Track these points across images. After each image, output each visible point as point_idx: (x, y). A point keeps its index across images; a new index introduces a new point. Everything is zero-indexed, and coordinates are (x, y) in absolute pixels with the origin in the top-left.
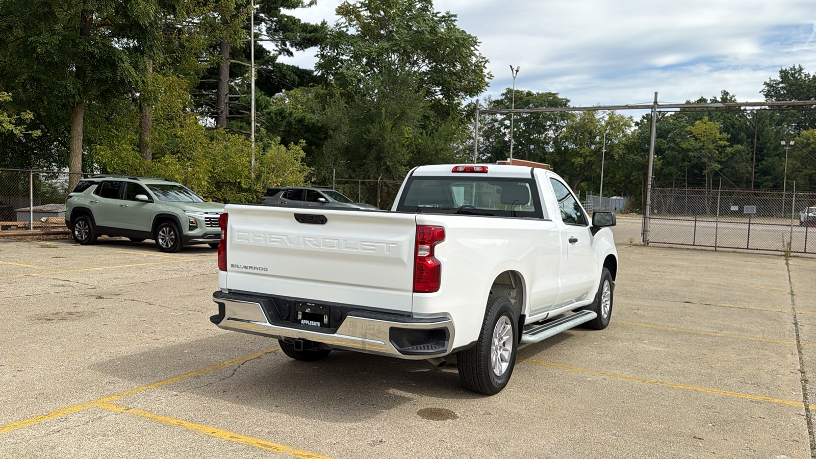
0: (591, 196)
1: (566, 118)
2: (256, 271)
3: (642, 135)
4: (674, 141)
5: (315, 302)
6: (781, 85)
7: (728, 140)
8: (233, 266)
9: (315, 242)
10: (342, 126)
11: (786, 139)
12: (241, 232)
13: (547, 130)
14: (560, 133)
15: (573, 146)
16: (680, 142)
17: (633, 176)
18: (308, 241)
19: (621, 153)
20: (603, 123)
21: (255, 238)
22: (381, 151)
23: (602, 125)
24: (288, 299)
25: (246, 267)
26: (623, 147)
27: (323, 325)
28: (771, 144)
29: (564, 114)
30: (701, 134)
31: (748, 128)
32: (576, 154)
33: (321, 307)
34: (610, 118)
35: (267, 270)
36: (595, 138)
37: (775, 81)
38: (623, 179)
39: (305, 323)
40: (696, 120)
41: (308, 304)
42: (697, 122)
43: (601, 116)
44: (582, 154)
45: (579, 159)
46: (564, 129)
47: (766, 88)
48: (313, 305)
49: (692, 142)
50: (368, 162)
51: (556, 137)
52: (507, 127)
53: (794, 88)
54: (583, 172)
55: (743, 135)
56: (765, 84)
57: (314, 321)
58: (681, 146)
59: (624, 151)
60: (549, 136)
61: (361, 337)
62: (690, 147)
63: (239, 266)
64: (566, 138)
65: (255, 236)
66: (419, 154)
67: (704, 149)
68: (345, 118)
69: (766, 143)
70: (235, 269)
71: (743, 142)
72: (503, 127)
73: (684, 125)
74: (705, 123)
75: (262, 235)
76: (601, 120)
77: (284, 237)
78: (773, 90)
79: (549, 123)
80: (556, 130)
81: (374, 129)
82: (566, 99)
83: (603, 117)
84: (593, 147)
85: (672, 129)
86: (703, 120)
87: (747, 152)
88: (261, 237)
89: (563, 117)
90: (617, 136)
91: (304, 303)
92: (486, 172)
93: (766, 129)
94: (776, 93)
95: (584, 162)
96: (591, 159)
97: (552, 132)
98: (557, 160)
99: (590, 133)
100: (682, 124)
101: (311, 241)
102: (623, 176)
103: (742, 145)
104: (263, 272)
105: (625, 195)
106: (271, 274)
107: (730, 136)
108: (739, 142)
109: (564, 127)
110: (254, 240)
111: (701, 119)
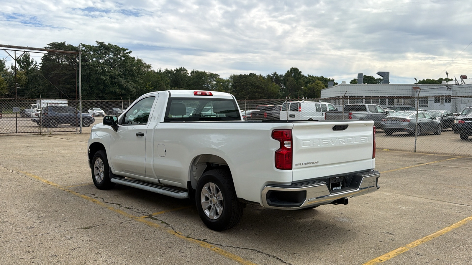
2: (311, 165)
8: (297, 165)
9: (344, 141)
12: (305, 141)
18: (341, 140)
21: (314, 143)
27: (342, 187)
35: (318, 162)
39: (334, 189)
41: (336, 178)
48: (339, 177)
63: (301, 164)
65: (314, 142)
70: (298, 167)
75: (318, 140)
88: (317, 142)
92: (212, 96)
104: (316, 164)
110: (313, 145)
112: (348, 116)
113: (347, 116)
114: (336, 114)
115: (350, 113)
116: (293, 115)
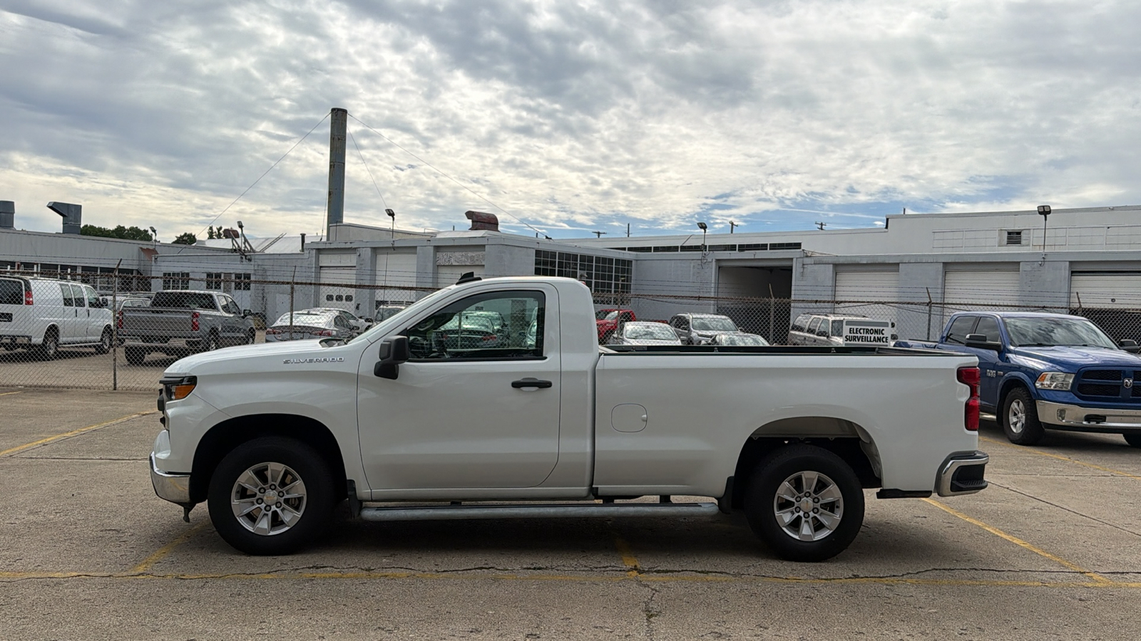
112: (190, 321)
113: (187, 321)
114: (153, 315)
115: (195, 313)
116: (8, 314)
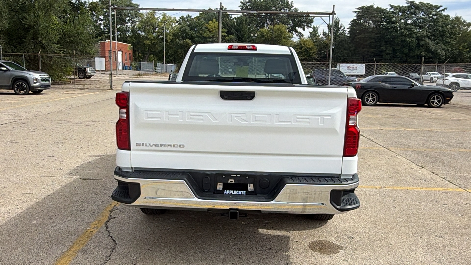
0: (159, 64)
1: (138, 16)
2: (169, 148)
3: (182, 28)
4: (199, 33)
5: (240, 173)
6: (248, 4)
7: (226, 33)
8: (138, 145)
9: (244, 118)
10: (3, 13)
11: (253, 32)
12: (150, 111)
13: (127, 23)
14: (135, 25)
15: (144, 34)
16: (202, 33)
17: (179, 52)
18: (236, 117)
19: (171, 38)
20: (159, 20)
21: (170, 116)
22: (36, 33)
23: (159, 22)
24: (209, 173)
25: (156, 145)
26: (172, 35)
27: (248, 193)
28: (246, 35)
29: (137, 14)
30: (213, 29)
31: (235, 26)
32: (147, 38)
33: (247, 177)
34: (164, 17)
35: (183, 146)
36: (155, 30)
37: (245, 1)
38: (173, 53)
39: (229, 193)
40: (209, 21)
41: (232, 175)
42: (210, 22)
43: (158, 16)
44: (149, 38)
45: (148, 42)
46: (137, 23)
47: (242, 5)
48: (239, 176)
49: (209, 33)
50: (27, 41)
51: (133, 27)
52: (101, 20)
53: (254, 6)
54: (150, 49)
55: (233, 30)
56: (241, 2)
57: (239, 191)
58: (203, 35)
59: (173, 37)
60: (129, 26)
61: (302, 201)
62: (207, 36)
63: (148, 145)
64: (139, 29)
66: (65, 35)
67: (214, 37)
68: (4, 8)
69: (244, 35)
70: (141, 147)
71: (233, 34)
72: (99, 20)
73: (204, 24)
74: (214, 23)
75: (179, 113)
76: (158, 19)
77: (206, 114)
78: (245, 6)
79: (127, 19)
80: (132, 23)
81: (30, 17)
82: (137, 4)
83: (160, 17)
84: (155, 34)
85: (197, 25)
86: (213, 21)
87: (235, 39)
88: (178, 115)
89: (137, 16)
90: (168, 28)
91: (228, 174)
92: (256, 50)
93: (244, 27)
94: (246, 8)
95: (151, 43)
96: (155, 41)
97: (130, 24)
98: (135, 41)
99: (153, 26)
100: (203, 23)
101: (239, 117)
102: (173, 52)
103: (233, 35)
104: (179, 149)
105: (174, 63)
106: (187, 150)
107: (227, 30)
108: (231, 34)
109: (137, 22)
110: (168, 118)
111: (212, 20)
